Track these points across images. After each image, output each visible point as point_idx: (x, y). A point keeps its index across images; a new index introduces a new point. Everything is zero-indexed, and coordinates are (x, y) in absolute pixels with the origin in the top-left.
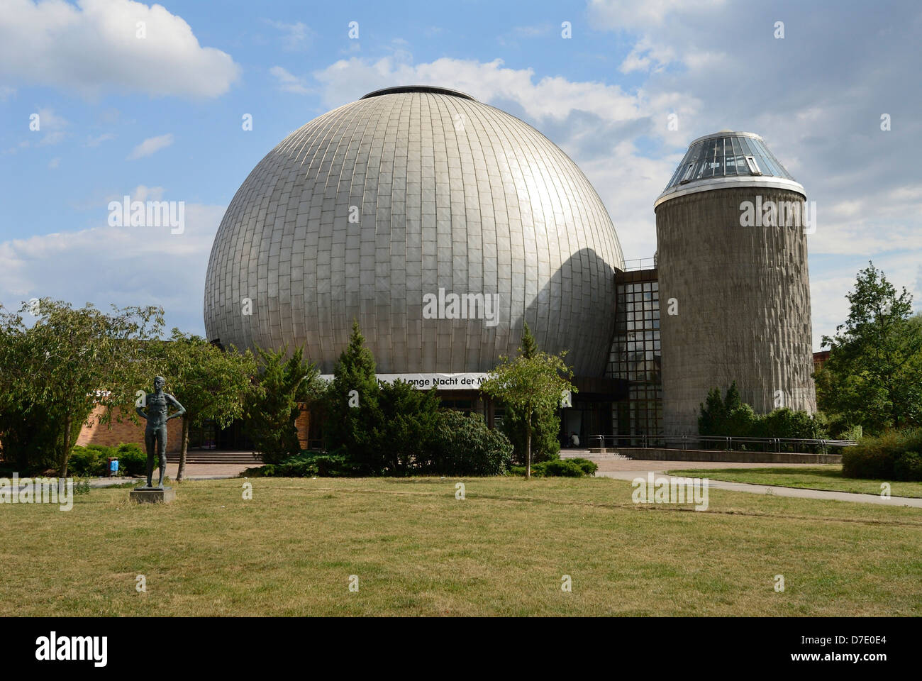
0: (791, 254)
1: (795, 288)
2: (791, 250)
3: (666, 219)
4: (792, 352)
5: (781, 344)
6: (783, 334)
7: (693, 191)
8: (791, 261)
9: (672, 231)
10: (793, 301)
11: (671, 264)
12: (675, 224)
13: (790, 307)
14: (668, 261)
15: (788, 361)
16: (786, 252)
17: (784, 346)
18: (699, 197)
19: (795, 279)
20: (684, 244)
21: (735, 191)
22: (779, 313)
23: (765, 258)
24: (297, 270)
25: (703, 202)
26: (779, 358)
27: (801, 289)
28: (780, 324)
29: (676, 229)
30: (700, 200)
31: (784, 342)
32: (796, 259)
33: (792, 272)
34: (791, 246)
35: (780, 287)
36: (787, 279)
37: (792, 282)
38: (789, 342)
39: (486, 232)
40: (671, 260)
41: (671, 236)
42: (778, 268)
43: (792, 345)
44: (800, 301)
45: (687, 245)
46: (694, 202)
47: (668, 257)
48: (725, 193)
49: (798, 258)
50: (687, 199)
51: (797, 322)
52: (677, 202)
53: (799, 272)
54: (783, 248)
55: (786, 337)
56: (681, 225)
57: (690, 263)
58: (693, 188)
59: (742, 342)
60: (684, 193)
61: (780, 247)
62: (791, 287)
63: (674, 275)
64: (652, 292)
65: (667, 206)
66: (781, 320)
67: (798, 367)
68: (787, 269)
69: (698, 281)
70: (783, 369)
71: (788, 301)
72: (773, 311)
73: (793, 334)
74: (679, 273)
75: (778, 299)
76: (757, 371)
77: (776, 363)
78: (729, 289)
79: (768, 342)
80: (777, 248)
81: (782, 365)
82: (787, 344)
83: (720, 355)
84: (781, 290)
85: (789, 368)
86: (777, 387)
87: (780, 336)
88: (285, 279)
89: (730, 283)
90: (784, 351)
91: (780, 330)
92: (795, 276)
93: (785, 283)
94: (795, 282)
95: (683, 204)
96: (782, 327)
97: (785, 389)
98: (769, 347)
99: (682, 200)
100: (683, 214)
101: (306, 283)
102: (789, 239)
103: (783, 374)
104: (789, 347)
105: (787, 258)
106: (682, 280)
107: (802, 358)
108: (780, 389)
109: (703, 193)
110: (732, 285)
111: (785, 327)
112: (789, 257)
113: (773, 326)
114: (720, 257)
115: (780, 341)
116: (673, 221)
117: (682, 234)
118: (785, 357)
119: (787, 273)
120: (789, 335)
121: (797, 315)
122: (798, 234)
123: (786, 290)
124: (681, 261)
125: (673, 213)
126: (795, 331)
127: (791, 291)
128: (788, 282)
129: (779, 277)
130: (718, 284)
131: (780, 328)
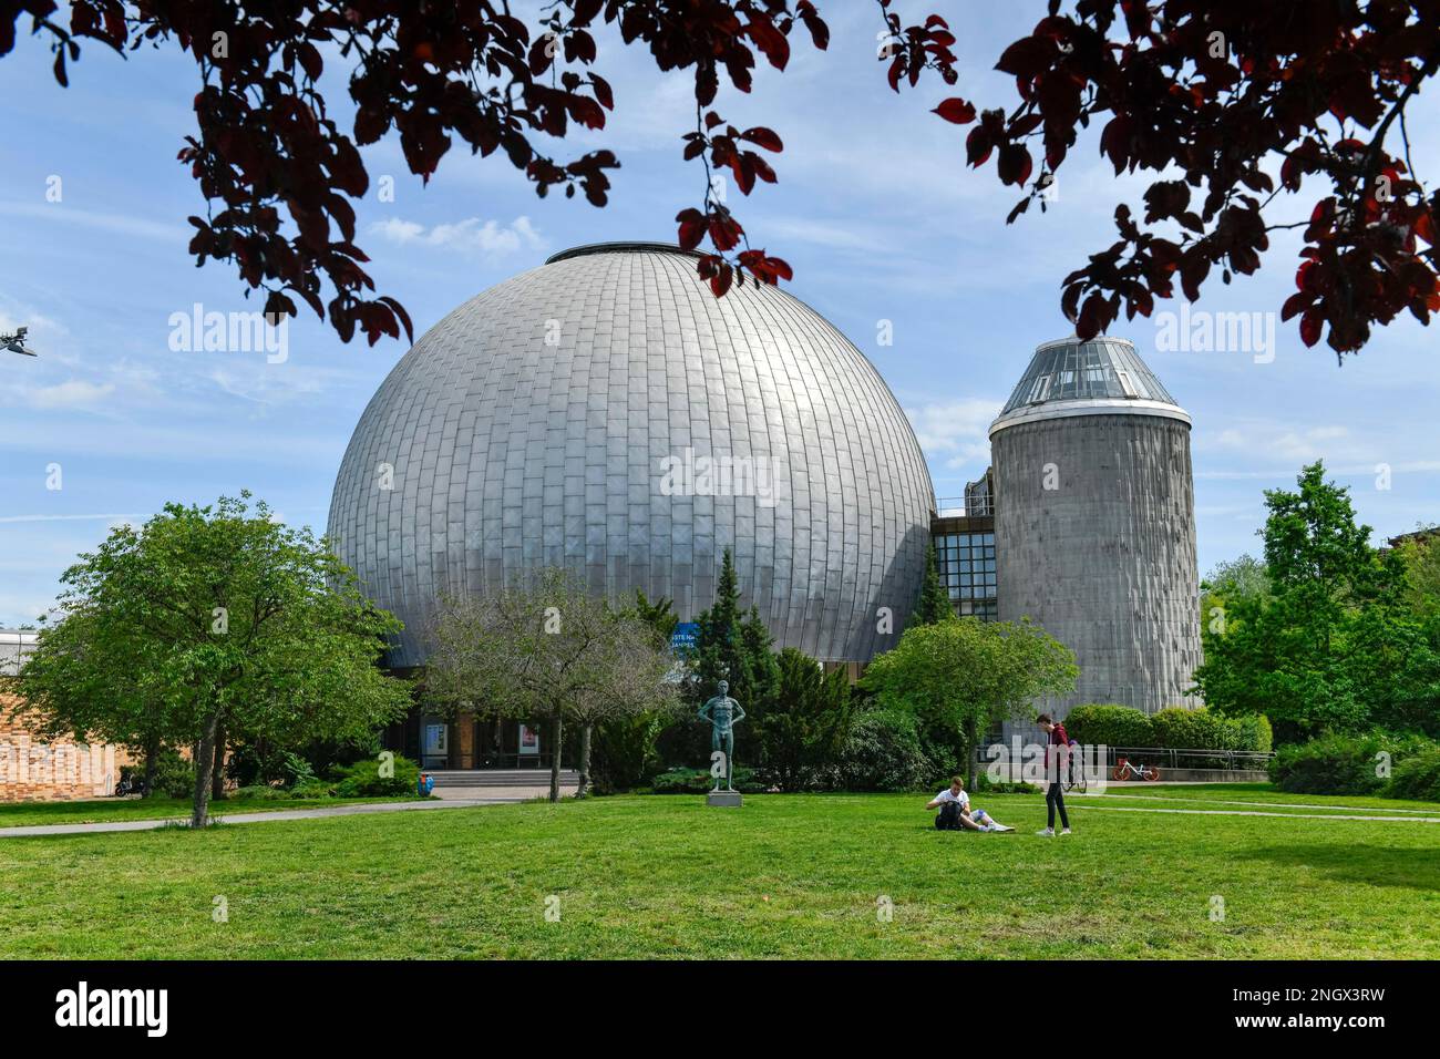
0: (1176, 504)
1: (1182, 549)
2: (1176, 498)
3: (1011, 452)
4: (1180, 633)
5: (1166, 624)
6: (1169, 610)
7: (1050, 415)
8: (1177, 513)
9: (1020, 467)
10: (1180, 567)
11: (1018, 512)
12: (1025, 459)
13: (1177, 575)
14: (1014, 508)
15: (1176, 647)
16: (1171, 501)
17: (1170, 627)
18: (1058, 423)
19: (1182, 537)
20: (1037, 486)
22: (1163, 582)
23: (1145, 509)
24: (513, 512)
25: (1064, 431)
26: (1163, 641)
27: (1188, 550)
28: (1164, 598)
29: (1025, 468)
30: (1060, 428)
31: (1169, 621)
33: (1178, 526)
34: (1176, 492)
35: (1165, 548)
36: (1173, 538)
37: (1178, 541)
40: (1018, 506)
41: (1018, 475)
42: (1161, 523)
43: (1179, 624)
44: (1188, 567)
46: (1051, 430)
47: (1014, 502)
49: (1184, 509)
50: (1042, 425)
51: (1185, 594)
52: (1021, 429)
53: (1186, 528)
54: (1168, 495)
55: (1172, 613)
56: (1034, 461)
57: (1047, 513)
58: (1051, 410)
59: (1118, 620)
60: (1040, 416)
61: (1164, 495)
62: (1177, 548)
63: (1023, 527)
64: (984, 547)
65: (1012, 432)
66: (1166, 592)
67: (1187, 654)
68: (1172, 524)
69: (1057, 538)
70: (1168, 657)
71: (1174, 567)
72: (1155, 579)
73: (1181, 612)
74: (1030, 525)
75: (1162, 565)
76: (1137, 658)
77: (1160, 649)
78: (1100, 549)
79: (1150, 620)
80: (1160, 495)
81: (1168, 651)
82: (1173, 624)
83: (1088, 637)
84: (1165, 553)
85: (1176, 657)
86: (1162, 681)
87: (1165, 614)
88: (493, 524)
89: (1102, 541)
90: (1170, 633)
91: (1164, 605)
92: (1181, 532)
93: (1170, 543)
94: (1182, 541)
95: (1035, 431)
96: (1168, 600)
97: (1171, 684)
98: (1151, 628)
99: (1034, 427)
100: (1036, 446)
101: (527, 531)
102: (1174, 484)
103: (1169, 664)
104: (1177, 629)
105: (1172, 509)
106: (1035, 535)
107: (1191, 643)
108: (1166, 683)
109: (1064, 418)
110: (1103, 544)
111: (1171, 602)
112: (1174, 508)
113: (1156, 599)
114: (1088, 506)
115: (1166, 619)
116: (1022, 456)
117: (1034, 473)
118: (1171, 641)
119: (1172, 529)
120: (1175, 612)
121: (1184, 584)
122: (1184, 477)
123: (1171, 553)
124: (1034, 510)
125: (1021, 442)
126: (1183, 607)
127: (1177, 552)
128: (1173, 541)
129: (1163, 534)
130: (1084, 541)
131: (1164, 602)
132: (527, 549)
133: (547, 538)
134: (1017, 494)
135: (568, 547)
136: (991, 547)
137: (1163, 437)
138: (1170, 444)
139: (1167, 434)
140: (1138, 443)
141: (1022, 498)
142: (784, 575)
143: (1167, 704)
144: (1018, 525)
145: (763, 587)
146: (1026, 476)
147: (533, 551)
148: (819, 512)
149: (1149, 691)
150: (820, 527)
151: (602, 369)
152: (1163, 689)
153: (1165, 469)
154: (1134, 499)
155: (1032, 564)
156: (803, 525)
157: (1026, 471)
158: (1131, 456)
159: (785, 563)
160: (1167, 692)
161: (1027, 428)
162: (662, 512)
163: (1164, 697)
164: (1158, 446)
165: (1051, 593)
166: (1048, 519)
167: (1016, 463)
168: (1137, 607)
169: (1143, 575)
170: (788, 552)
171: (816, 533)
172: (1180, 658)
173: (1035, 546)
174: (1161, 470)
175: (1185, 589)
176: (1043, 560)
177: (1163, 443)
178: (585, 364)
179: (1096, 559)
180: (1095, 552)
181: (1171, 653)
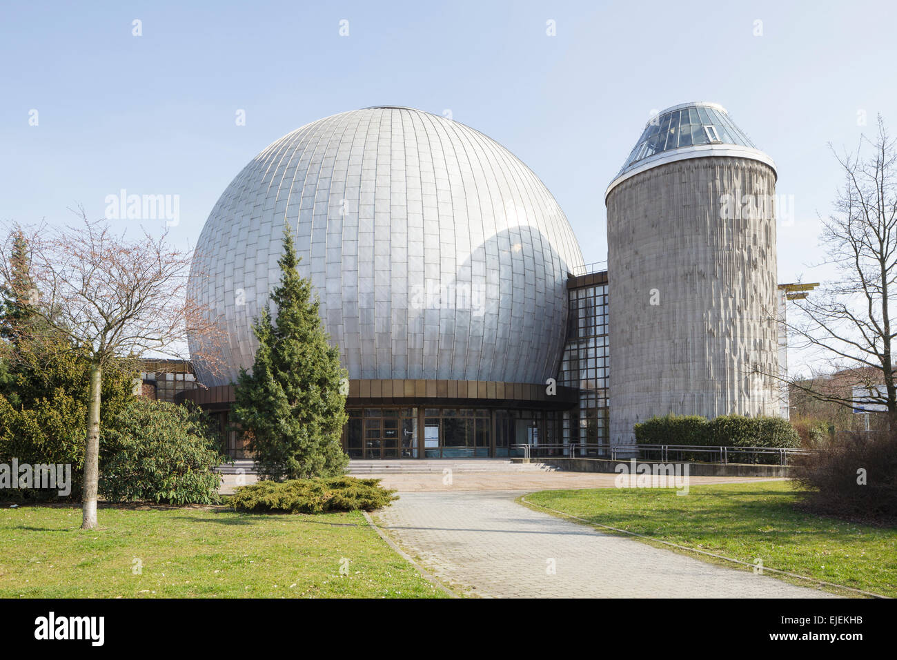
0: (755, 236)
1: (759, 274)
2: (755, 230)
3: (614, 209)
4: (752, 348)
5: (739, 340)
6: (742, 328)
7: (641, 169)
8: (755, 243)
9: (619, 219)
10: (756, 290)
11: (618, 257)
12: (622, 212)
13: (752, 297)
14: (615, 256)
15: (747, 358)
16: (749, 233)
17: (742, 342)
18: (648, 175)
19: (760, 264)
20: (631, 232)
21: (688, 163)
22: (738, 303)
23: (722, 240)
25: (653, 181)
26: (735, 355)
27: (766, 276)
28: (738, 317)
29: (624, 218)
30: (649, 179)
31: (742, 337)
32: (762, 241)
33: (756, 256)
34: (755, 226)
35: (740, 273)
36: (749, 265)
37: (755, 267)
38: (749, 338)
40: (617, 253)
41: (618, 226)
42: (738, 252)
43: (752, 340)
44: (764, 290)
45: (633, 232)
46: (643, 182)
47: (615, 250)
48: (677, 166)
50: (635, 180)
51: (760, 313)
53: (764, 256)
54: (746, 229)
55: (746, 331)
56: (628, 212)
57: (636, 253)
58: (642, 164)
59: (693, 337)
60: (632, 174)
61: (742, 227)
62: (753, 274)
63: (619, 268)
66: (740, 312)
67: (759, 365)
68: (749, 253)
69: (644, 273)
70: (739, 368)
71: (750, 290)
72: (730, 301)
73: (755, 329)
75: (737, 288)
76: (709, 370)
77: (732, 361)
78: (679, 277)
79: (723, 337)
81: (739, 363)
82: (746, 339)
83: (666, 354)
84: (741, 277)
85: (748, 367)
86: (732, 388)
87: (739, 330)
89: (680, 270)
90: (742, 348)
91: (738, 324)
92: (759, 260)
93: (747, 268)
94: (759, 267)
95: (630, 187)
96: (741, 320)
98: (724, 343)
99: (630, 183)
100: (631, 199)
103: (739, 374)
104: (749, 345)
105: (750, 240)
106: (628, 274)
107: (764, 356)
108: (736, 390)
109: (652, 170)
110: (682, 273)
111: (745, 321)
112: (752, 239)
113: (730, 319)
114: (670, 241)
115: (737, 335)
116: (620, 209)
117: (629, 222)
118: (743, 355)
119: (749, 257)
120: (749, 329)
121: (759, 304)
123: (747, 277)
124: (628, 252)
125: (620, 199)
126: (757, 325)
127: (753, 278)
128: (750, 267)
129: (739, 261)
130: (666, 273)
131: (738, 320)
134: (617, 243)
137: (743, 177)
138: (751, 182)
139: (747, 174)
140: (718, 182)
141: (620, 245)
143: (736, 410)
146: (624, 226)
149: (719, 398)
152: (732, 395)
157: (623, 222)
160: (736, 398)
163: (733, 402)
164: (738, 183)
165: (638, 319)
166: (637, 257)
168: (711, 326)
169: (718, 297)
172: (751, 368)
175: (760, 309)
177: (744, 181)
179: (676, 287)
180: (675, 281)
181: (743, 366)
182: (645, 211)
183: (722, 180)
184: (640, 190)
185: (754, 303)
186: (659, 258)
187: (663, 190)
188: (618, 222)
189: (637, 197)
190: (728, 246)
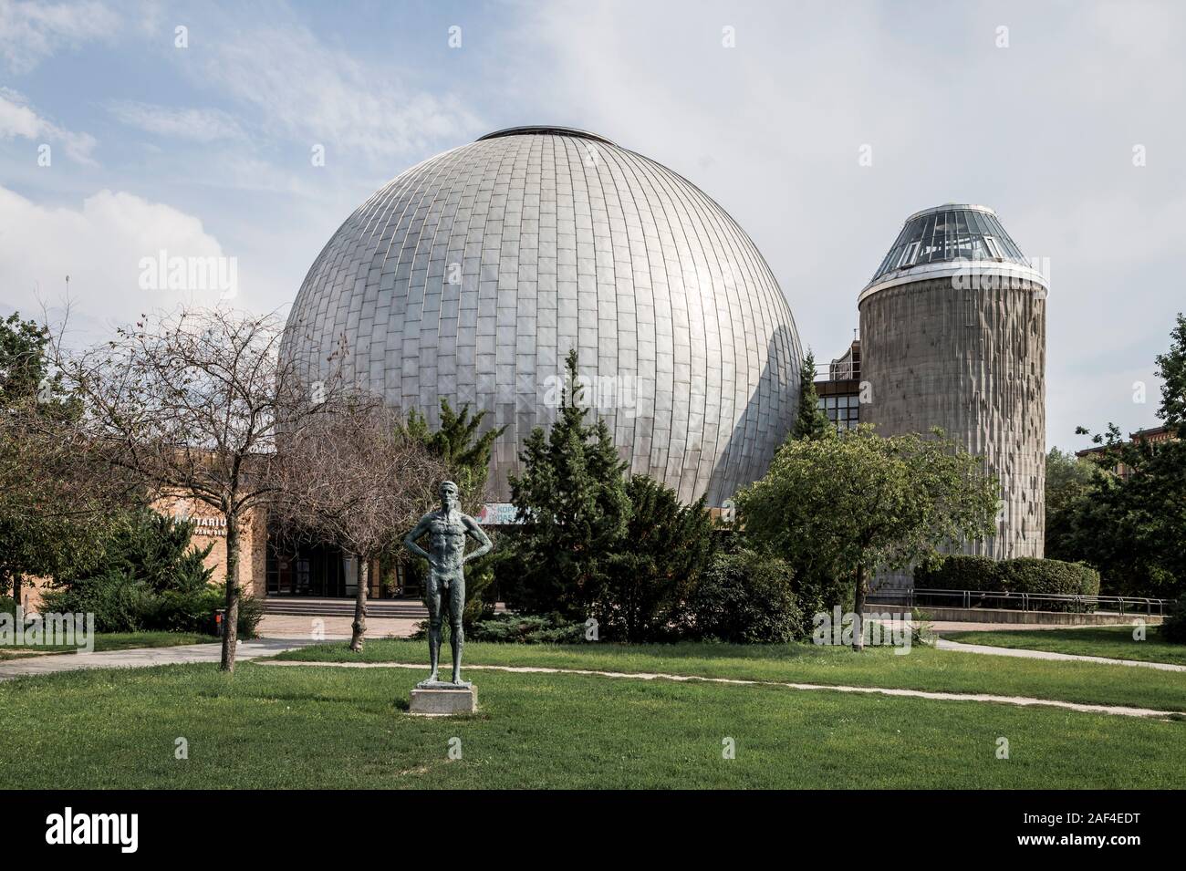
0: (1033, 364)
1: (1035, 406)
2: (1032, 358)
3: (880, 315)
4: (1029, 486)
5: (1017, 476)
6: (1020, 464)
7: (921, 277)
8: (1033, 373)
10: (1032, 424)
11: (884, 371)
13: (1029, 431)
14: (880, 369)
15: (1024, 498)
16: (1028, 361)
17: (1020, 479)
18: (927, 285)
19: (1036, 395)
20: (904, 346)
22: (1017, 438)
23: (1004, 367)
24: (411, 361)
25: (934, 293)
26: (1013, 493)
29: (893, 328)
30: (929, 289)
31: (1020, 474)
32: (1037, 370)
33: (1033, 386)
34: (1033, 353)
35: (1020, 405)
36: (1028, 396)
37: (1032, 399)
38: (1025, 475)
39: (659, 320)
40: (886, 366)
41: (886, 337)
42: (1018, 382)
43: (1029, 478)
44: (1039, 423)
45: (908, 347)
46: (920, 292)
47: (880, 363)
49: (1039, 369)
50: (911, 288)
52: (890, 293)
53: (1039, 388)
54: (1026, 355)
55: (1023, 467)
56: (901, 322)
57: (911, 371)
58: (920, 273)
60: (909, 280)
61: (1022, 355)
62: (1030, 406)
63: (889, 386)
64: (848, 408)
65: (881, 296)
66: (1019, 447)
67: (1033, 505)
68: (1028, 383)
69: (920, 395)
70: (1017, 506)
71: (1028, 423)
72: (1010, 434)
73: (1031, 465)
74: (895, 384)
75: (1017, 420)
77: (1010, 499)
78: (961, 405)
79: (1003, 473)
80: (1019, 355)
81: (1017, 502)
82: (1023, 477)
84: (1020, 409)
85: (1024, 507)
86: (1010, 530)
87: (1017, 468)
88: (393, 374)
89: (963, 397)
90: (1020, 485)
91: (1016, 460)
92: (1035, 392)
93: (1025, 399)
94: (1036, 400)
95: (904, 294)
96: (1020, 454)
97: (1018, 533)
98: (1004, 481)
99: (903, 290)
100: (905, 308)
101: (424, 380)
102: (1032, 345)
103: (1017, 514)
104: (1026, 482)
105: (1028, 369)
106: (899, 394)
107: (1037, 495)
108: (1014, 532)
109: (932, 280)
111: (1022, 457)
112: (1030, 368)
113: (1010, 454)
114: (950, 365)
115: (1017, 473)
116: (890, 318)
117: (902, 333)
118: (1020, 493)
119: (1028, 388)
120: (1026, 465)
121: (1035, 440)
122: (1040, 340)
123: (1026, 410)
124: (899, 370)
125: (890, 304)
126: (1033, 462)
127: (1030, 410)
128: (1028, 399)
129: (1020, 392)
130: (946, 398)
131: (1017, 456)
132: (424, 397)
133: (441, 386)
134: (884, 355)
135: (460, 394)
136: (855, 408)
137: (1025, 298)
138: (1030, 307)
140: (1001, 304)
141: (888, 358)
142: (664, 426)
143: (1013, 552)
144: (883, 383)
145: (644, 436)
146: (893, 338)
147: (429, 399)
148: (699, 367)
149: (998, 540)
150: (699, 381)
151: (497, 227)
152: (1010, 537)
153: (1025, 330)
154: (995, 358)
155: (895, 420)
156: (683, 379)
157: (893, 332)
158: (995, 316)
159: (666, 415)
160: (1014, 540)
161: (896, 291)
162: (548, 362)
163: (1011, 545)
164: (1020, 307)
166: (912, 376)
167: (884, 326)
168: (992, 461)
169: (1000, 429)
170: (669, 405)
171: (696, 387)
172: (1027, 509)
173: (899, 403)
174: (1021, 331)
175: (1035, 444)
176: (905, 416)
177: (1025, 305)
178: (481, 221)
179: (956, 415)
180: (956, 409)
181: (1020, 504)
182: (923, 325)
183: (1005, 301)
184: (918, 301)
185: (1031, 438)
186: (938, 380)
187: (945, 306)
188: (886, 332)
189: (913, 307)
190: (1010, 374)
